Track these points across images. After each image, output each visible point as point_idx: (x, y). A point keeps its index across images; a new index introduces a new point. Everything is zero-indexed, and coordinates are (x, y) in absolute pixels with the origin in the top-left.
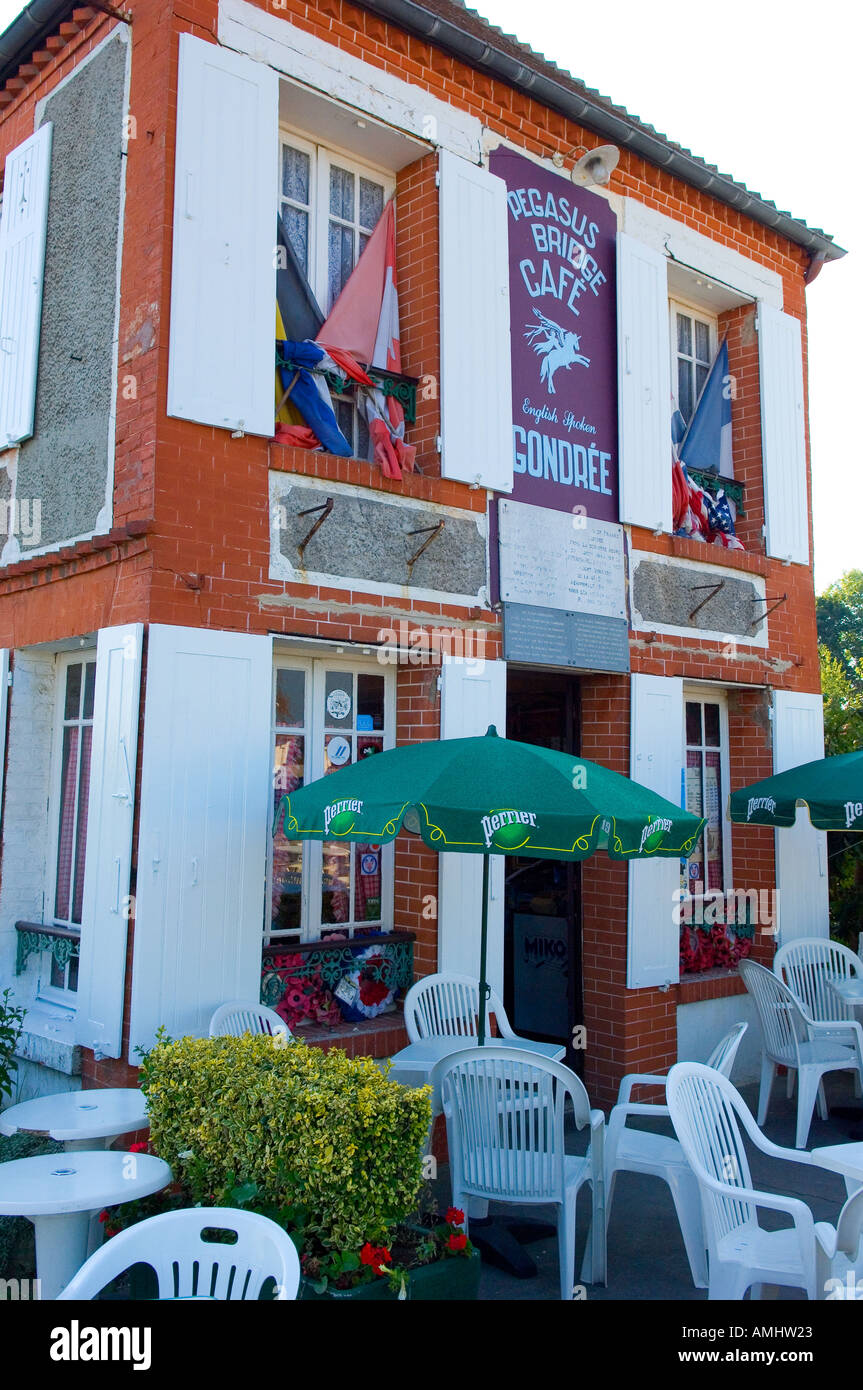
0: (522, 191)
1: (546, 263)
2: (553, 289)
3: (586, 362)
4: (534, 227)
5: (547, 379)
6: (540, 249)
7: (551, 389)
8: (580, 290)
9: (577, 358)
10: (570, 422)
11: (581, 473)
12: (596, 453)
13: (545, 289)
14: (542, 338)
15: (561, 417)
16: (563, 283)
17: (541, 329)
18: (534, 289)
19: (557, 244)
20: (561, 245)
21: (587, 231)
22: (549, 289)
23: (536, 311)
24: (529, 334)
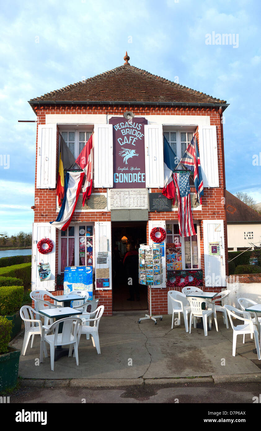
0: (119, 124)
1: (125, 137)
2: (127, 142)
3: (137, 155)
4: (122, 131)
5: (125, 161)
6: (123, 135)
7: (126, 163)
8: (135, 140)
9: (135, 155)
10: (132, 169)
11: (135, 179)
12: (140, 174)
13: (125, 142)
14: (124, 153)
15: (129, 168)
16: (130, 140)
17: (124, 151)
18: (122, 143)
19: (129, 132)
20: (130, 132)
21: (138, 126)
22: (126, 142)
23: (122, 148)
24: (120, 153)
